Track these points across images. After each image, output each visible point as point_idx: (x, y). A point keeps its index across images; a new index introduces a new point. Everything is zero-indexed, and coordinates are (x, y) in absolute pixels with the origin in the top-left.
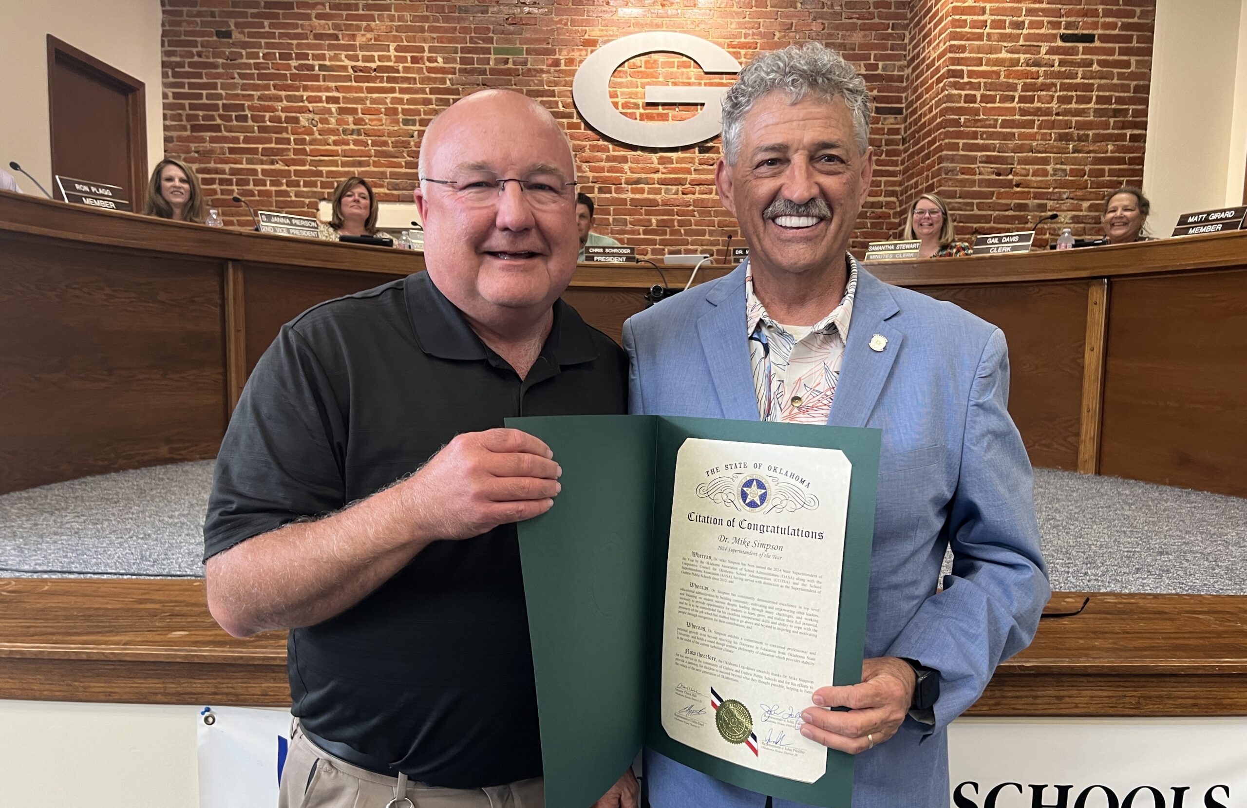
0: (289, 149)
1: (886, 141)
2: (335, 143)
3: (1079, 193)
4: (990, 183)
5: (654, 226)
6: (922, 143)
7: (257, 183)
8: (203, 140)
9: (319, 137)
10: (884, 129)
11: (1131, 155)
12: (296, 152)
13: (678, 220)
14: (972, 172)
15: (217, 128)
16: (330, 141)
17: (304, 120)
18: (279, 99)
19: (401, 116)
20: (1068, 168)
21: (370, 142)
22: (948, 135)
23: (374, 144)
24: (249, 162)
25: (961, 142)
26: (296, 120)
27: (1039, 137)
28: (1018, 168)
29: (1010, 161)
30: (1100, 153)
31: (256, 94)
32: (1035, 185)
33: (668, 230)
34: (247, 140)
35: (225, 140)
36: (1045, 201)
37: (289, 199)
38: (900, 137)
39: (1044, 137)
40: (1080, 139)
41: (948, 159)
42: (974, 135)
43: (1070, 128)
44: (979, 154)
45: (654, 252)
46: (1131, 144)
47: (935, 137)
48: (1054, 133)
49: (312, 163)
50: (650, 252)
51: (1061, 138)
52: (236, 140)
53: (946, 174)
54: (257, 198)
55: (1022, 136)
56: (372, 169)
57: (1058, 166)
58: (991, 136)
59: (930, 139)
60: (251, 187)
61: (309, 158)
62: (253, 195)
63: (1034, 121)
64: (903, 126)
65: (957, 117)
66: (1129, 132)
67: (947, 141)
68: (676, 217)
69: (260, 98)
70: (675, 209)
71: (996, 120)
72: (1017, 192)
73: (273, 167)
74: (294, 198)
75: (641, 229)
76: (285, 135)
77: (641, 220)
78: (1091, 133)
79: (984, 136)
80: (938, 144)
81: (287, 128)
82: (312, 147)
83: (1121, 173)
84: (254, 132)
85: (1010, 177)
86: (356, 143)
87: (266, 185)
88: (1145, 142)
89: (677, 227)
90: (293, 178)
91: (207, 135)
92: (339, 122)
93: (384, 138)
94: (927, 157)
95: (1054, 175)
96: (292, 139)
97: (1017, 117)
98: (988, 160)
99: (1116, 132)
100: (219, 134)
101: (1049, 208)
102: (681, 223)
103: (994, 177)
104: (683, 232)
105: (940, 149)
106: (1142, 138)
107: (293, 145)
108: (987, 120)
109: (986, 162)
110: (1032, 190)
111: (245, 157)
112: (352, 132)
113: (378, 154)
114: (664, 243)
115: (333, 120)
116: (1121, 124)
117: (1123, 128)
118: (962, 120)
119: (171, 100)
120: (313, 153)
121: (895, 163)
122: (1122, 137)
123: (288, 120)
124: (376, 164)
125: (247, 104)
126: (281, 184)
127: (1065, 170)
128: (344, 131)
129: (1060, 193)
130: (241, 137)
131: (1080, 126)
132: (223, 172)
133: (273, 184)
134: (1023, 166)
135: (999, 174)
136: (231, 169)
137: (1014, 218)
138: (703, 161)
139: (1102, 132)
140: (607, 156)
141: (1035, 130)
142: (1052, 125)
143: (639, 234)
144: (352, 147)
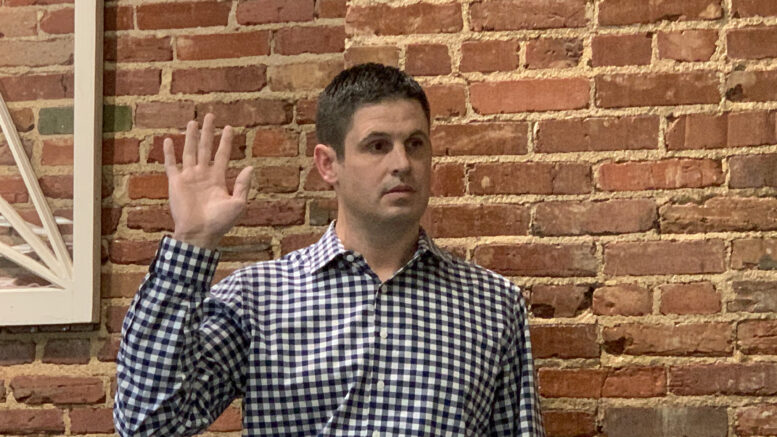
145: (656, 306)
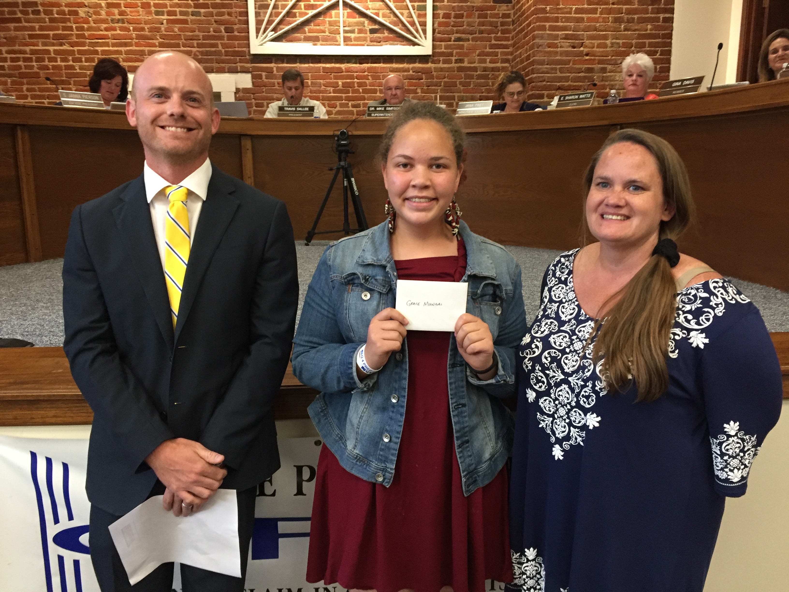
0: (72, 35)
1: (501, 23)
2: (106, 29)
4: (567, 54)
5: (340, 87)
6: (524, 25)
7: (51, 60)
8: (9, 29)
9: (94, 25)
10: (499, 14)
11: (664, 32)
12: (78, 36)
13: (358, 83)
14: (555, 46)
15: (18, 20)
16: (102, 28)
17: (82, 12)
19: (153, 9)
20: (621, 41)
21: (131, 28)
22: (539, 20)
23: (134, 30)
24: (44, 44)
25: (547, 24)
26: (76, 13)
27: (601, 20)
28: (587, 42)
29: (582, 38)
30: (642, 31)
32: (599, 54)
33: (351, 89)
34: (41, 28)
35: (25, 28)
36: (606, 66)
37: (75, 71)
38: (510, 20)
39: (605, 20)
40: (629, 21)
41: (538, 37)
42: (556, 20)
43: (622, 13)
44: (560, 33)
45: (341, 105)
46: (663, 24)
47: (531, 21)
48: (611, 17)
49: (91, 44)
50: (338, 106)
51: (616, 20)
52: (33, 29)
53: (538, 48)
54: (52, 71)
55: (590, 20)
56: (134, 48)
57: (614, 41)
58: (568, 20)
59: (527, 22)
60: (46, 63)
61: (88, 41)
62: (48, 69)
63: (597, 9)
64: (512, 12)
65: (544, 7)
66: (662, 16)
67: (538, 24)
68: (356, 80)
70: (355, 74)
71: (572, 8)
72: (587, 60)
73: (61, 48)
74: (78, 71)
75: (332, 89)
76: (69, 24)
77: (331, 83)
78: (636, 17)
79: (563, 20)
80: (532, 26)
81: (69, 18)
82: (89, 33)
83: (656, 45)
84: (45, 22)
85: (582, 49)
86: (121, 29)
87: (57, 62)
88: (673, 22)
89: (356, 88)
90: (77, 56)
91: (12, 25)
92: (108, 14)
93: (141, 25)
94: (526, 35)
95: (612, 47)
96: (74, 26)
97: (586, 6)
98: (567, 37)
99: (653, 16)
100: (21, 25)
101: (608, 70)
102: (360, 85)
103: (570, 49)
104: (361, 91)
105: (533, 30)
106: (671, 20)
107: (75, 32)
108: (565, 8)
109: (565, 39)
110: (597, 58)
111: (40, 41)
112: (118, 21)
113: (138, 37)
114: (349, 99)
115: (103, 13)
116: (656, 11)
117: (658, 13)
118: (548, 9)
120: (91, 37)
121: (507, 39)
122: (657, 19)
123: (71, 13)
124: (137, 45)
126: (68, 61)
127: (618, 43)
128: (113, 21)
129: (615, 59)
130: (37, 26)
131: (629, 12)
132: (24, 52)
133: (63, 60)
134: (591, 41)
135: (574, 47)
136: (31, 50)
137: (585, 77)
138: (373, 39)
139: (644, 16)
140: (305, 36)
141: (598, 15)
142: (610, 11)
143: (330, 93)
144: (118, 32)
145: (595, 47)
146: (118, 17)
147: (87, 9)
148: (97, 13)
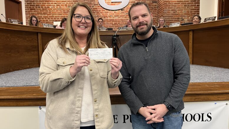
1: (154, 7)
2: (56, 11)
3: (188, 15)
4: (172, 14)
5: (114, 24)
6: (160, 8)
7: (42, 19)
8: (32, 11)
9: (53, 10)
10: (154, 5)
11: (197, 8)
13: (118, 23)
14: (169, 12)
15: (35, 9)
17: (50, 7)
18: (46, 4)
20: (186, 11)
22: (165, 6)
23: (63, 11)
24: (41, 15)
25: (167, 7)
26: (49, 7)
27: (181, 6)
28: (177, 11)
30: (192, 8)
31: (42, 3)
33: (116, 24)
34: (40, 11)
35: (36, 11)
36: (183, 17)
40: (188, 6)
41: (165, 10)
42: (170, 6)
43: (186, 4)
44: (170, 9)
46: (197, 6)
47: (163, 6)
48: (183, 5)
49: (52, 15)
51: (185, 6)
52: (38, 11)
53: (165, 13)
55: (178, 6)
56: (63, 15)
58: (172, 6)
62: (42, 21)
63: (180, 3)
64: (157, 5)
66: (197, 4)
69: (42, 4)
70: (117, 21)
72: (177, 16)
73: (45, 16)
74: (49, 21)
76: (47, 10)
77: (111, 23)
78: (190, 5)
83: (196, 12)
85: (176, 13)
86: (60, 11)
90: (49, 17)
92: (57, 7)
93: (65, 10)
94: (161, 10)
95: (184, 12)
97: (177, 2)
98: (172, 10)
104: (119, 25)
105: (164, 8)
106: (199, 5)
107: (49, 12)
108: (172, 3)
110: (180, 15)
111: (40, 14)
113: (64, 13)
115: (56, 7)
116: (195, 3)
118: (167, 3)
119: (26, 4)
120: (52, 13)
121: (156, 11)
122: (195, 5)
125: (40, 5)
126: (47, 19)
129: (185, 15)
131: (188, 4)
133: (45, 19)
135: (174, 13)
137: (177, 20)
138: (122, 12)
139: (192, 4)
140: (105, 12)
144: (59, 12)
146: (59, 8)
147: (52, 6)
148: (54, 7)
